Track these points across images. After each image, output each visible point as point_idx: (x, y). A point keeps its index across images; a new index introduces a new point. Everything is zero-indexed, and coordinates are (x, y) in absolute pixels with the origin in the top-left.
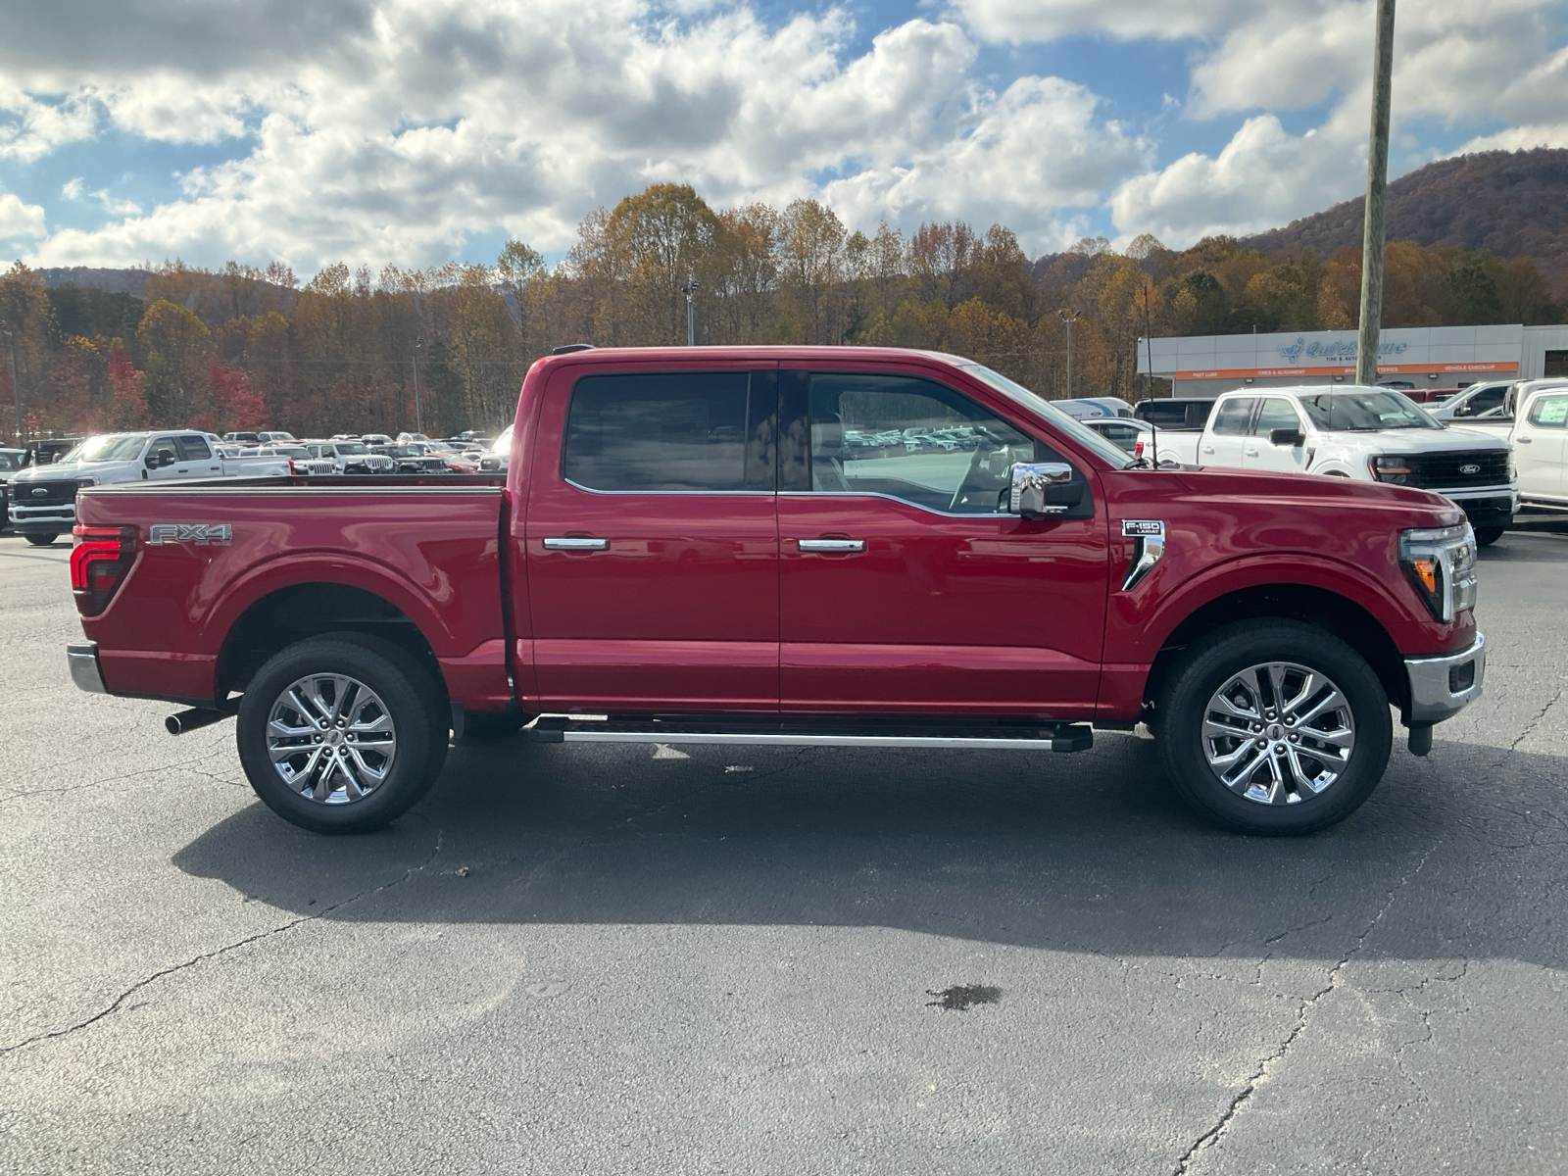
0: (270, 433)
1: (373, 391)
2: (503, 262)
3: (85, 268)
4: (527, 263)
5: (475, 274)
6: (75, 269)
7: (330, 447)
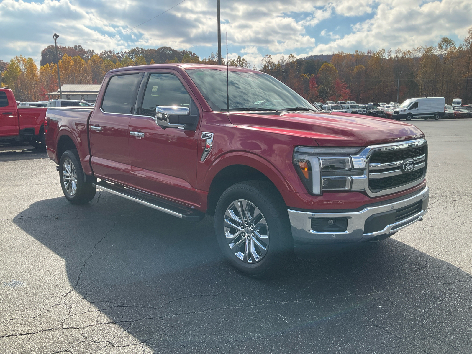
0: (350, 102)
1: (388, 89)
2: (440, 45)
3: (322, 55)
4: (449, 44)
5: (429, 50)
6: (320, 55)
7: (348, 106)
